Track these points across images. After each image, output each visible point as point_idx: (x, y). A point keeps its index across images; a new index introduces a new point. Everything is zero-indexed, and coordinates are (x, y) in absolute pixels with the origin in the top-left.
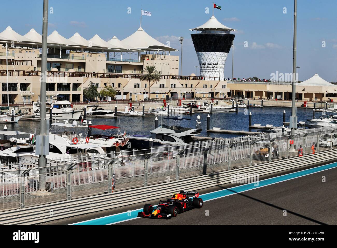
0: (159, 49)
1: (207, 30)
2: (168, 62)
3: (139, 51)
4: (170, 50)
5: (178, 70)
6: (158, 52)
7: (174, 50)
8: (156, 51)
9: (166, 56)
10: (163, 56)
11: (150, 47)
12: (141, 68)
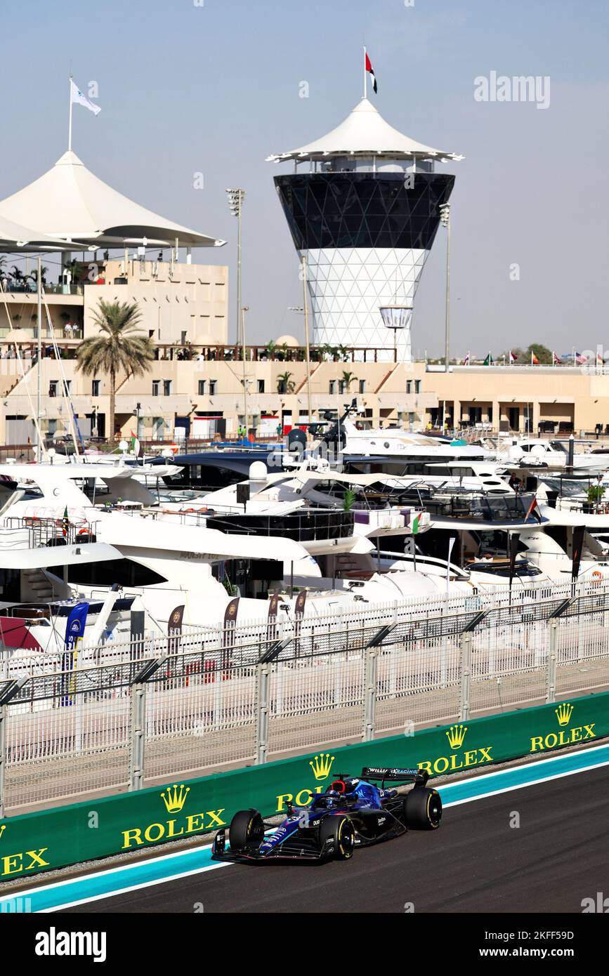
0: (145, 241)
1: (338, 158)
2: (181, 290)
3: (66, 249)
4: (190, 241)
5: (224, 322)
6: (141, 251)
7: (209, 242)
8: (135, 246)
9: (178, 269)
10: (163, 268)
11: (108, 232)
12: (73, 315)
